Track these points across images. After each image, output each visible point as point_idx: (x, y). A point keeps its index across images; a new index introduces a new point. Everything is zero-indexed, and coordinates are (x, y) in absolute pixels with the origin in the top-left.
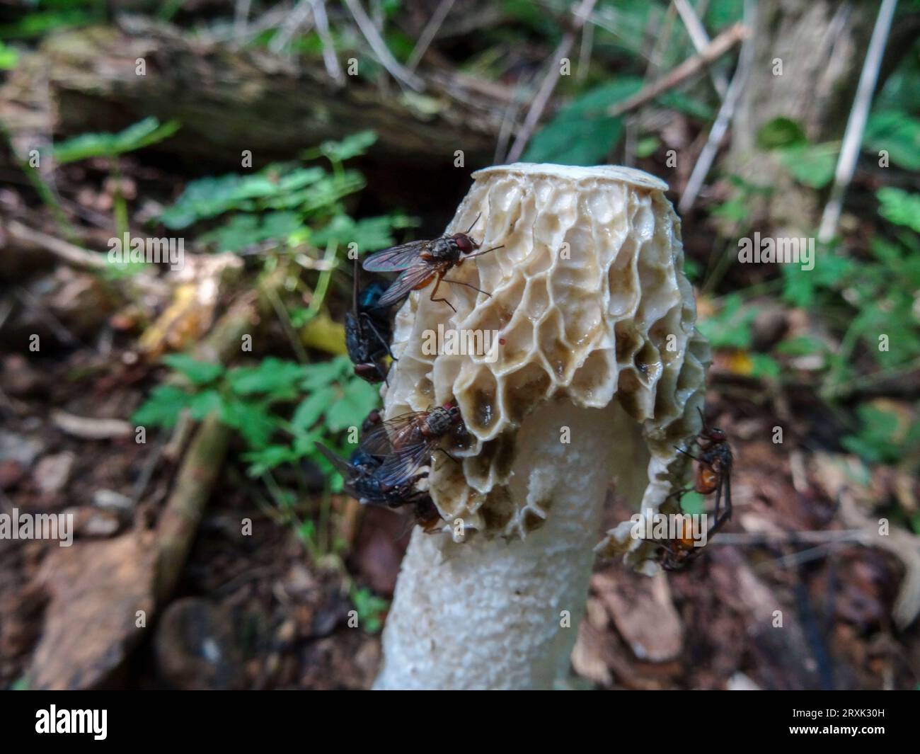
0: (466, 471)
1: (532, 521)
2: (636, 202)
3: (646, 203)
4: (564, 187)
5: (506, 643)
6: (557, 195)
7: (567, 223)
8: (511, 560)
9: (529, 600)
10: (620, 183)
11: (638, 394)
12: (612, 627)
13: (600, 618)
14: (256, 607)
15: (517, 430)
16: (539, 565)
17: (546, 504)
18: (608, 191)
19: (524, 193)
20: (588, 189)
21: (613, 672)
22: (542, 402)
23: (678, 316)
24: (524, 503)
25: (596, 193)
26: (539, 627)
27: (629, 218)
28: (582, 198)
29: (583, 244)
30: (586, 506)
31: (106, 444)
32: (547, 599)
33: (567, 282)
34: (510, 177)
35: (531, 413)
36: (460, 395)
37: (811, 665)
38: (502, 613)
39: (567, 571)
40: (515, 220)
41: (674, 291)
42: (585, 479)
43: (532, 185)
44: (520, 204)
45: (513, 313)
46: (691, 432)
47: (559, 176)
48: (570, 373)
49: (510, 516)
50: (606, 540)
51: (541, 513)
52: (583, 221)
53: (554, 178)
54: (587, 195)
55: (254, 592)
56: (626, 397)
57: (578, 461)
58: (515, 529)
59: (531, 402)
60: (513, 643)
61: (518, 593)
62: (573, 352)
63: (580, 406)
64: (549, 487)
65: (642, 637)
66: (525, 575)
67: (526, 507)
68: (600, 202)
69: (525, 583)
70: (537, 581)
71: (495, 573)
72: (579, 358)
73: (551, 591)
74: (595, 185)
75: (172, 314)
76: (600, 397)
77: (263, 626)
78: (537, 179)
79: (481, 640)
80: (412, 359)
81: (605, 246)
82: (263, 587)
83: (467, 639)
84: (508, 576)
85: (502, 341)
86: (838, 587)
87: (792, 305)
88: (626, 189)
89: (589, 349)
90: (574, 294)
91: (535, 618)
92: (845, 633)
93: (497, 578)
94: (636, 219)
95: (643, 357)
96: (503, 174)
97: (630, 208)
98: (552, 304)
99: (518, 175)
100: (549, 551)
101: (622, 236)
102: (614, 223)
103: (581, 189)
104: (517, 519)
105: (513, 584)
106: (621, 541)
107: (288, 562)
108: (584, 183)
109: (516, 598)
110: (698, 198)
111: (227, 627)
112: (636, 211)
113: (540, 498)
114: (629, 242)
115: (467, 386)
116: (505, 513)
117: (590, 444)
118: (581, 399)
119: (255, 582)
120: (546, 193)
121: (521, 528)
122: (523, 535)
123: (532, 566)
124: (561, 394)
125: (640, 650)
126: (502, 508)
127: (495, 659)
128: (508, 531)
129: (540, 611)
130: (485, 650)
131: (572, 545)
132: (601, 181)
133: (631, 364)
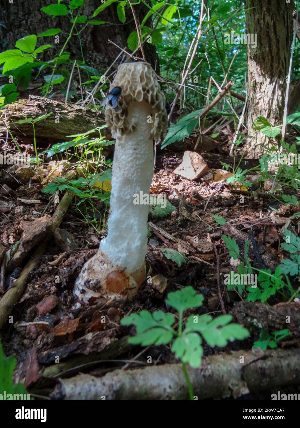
5: (134, 162)
6: (131, 67)
7: (133, 70)
8: (132, 141)
9: (137, 151)
16: (137, 142)
17: (136, 124)
18: (139, 65)
19: (125, 67)
24: (131, 124)
25: (137, 66)
26: (140, 158)
29: (136, 73)
32: (141, 151)
33: (134, 80)
38: (132, 154)
40: (124, 71)
44: (125, 69)
47: (130, 64)
48: (136, 95)
49: (129, 127)
51: (135, 126)
52: (135, 69)
54: (135, 67)
56: (146, 99)
58: (130, 130)
59: (131, 100)
60: (135, 163)
61: (135, 150)
62: (136, 91)
63: (138, 102)
66: (135, 145)
69: (136, 147)
70: (138, 146)
71: (129, 145)
76: (141, 100)
79: (129, 163)
81: (139, 73)
83: (126, 163)
84: (132, 145)
86: (266, 234)
89: (138, 90)
90: (135, 82)
91: (139, 156)
94: (144, 68)
95: (148, 91)
96: (122, 65)
98: (131, 84)
100: (139, 139)
101: (141, 71)
102: (140, 69)
103: (134, 65)
105: (133, 147)
106: (152, 133)
109: (134, 151)
112: (144, 66)
113: (134, 123)
114: (143, 72)
118: (138, 100)
120: (129, 67)
122: (132, 132)
124: (135, 100)
127: (132, 167)
129: (140, 154)
130: (130, 165)
133: (146, 92)
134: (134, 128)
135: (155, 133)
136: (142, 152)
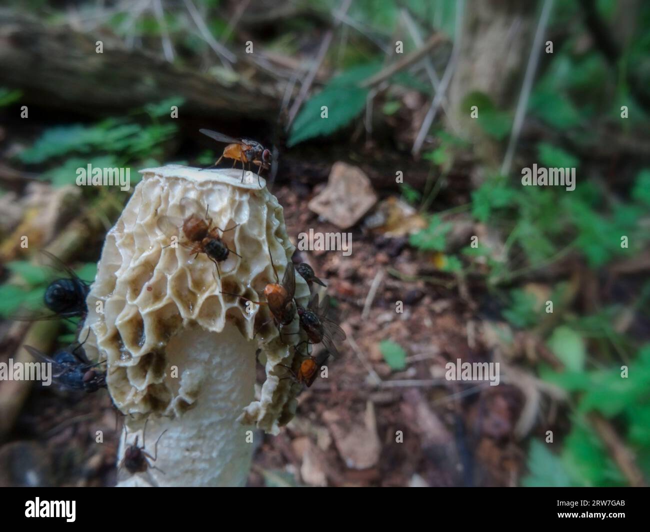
0: (130, 375)
2: (237, 198)
3: (245, 198)
4: (190, 186)
6: (186, 190)
8: (180, 429)
9: (196, 454)
10: (227, 185)
12: (333, 446)
13: (324, 441)
14: (74, 445)
15: (163, 348)
16: (200, 431)
17: (194, 394)
18: (219, 190)
19: (163, 189)
20: (205, 188)
22: (183, 328)
23: (272, 271)
24: (177, 394)
25: (211, 191)
26: (205, 471)
27: (232, 208)
28: (202, 193)
30: (232, 391)
32: (210, 453)
34: (156, 177)
35: (176, 335)
36: (121, 326)
37: (460, 467)
38: (179, 463)
39: (223, 433)
40: (158, 208)
42: (229, 374)
43: (167, 184)
44: (160, 197)
45: (154, 272)
47: (187, 179)
48: (197, 310)
49: (169, 402)
50: (243, 415)
51: (189, 400)
53: (184, 179)
54: (204, 192)
55: (75, 434)
57: (221, 363)
58: (172, 411)
59: (176, 327)
61: (188, 450)
62: (198, 295)
63: (207, 330)
64: (196, 382)
65: (352, 453)
66: (191, 439)
67: (178, 397)
68: (213, 198)
69: (192, 443)
70: (200, 442)
71: (170, 438)
72: (201, 299)
73: (212, 448)
74: (210, 186)
76: (219, 326)
77: (78, 459)
78: (173, 180)
82: (82, 429)
84: (179, 440)
85: (149, 289)
86: (485, 413)
87: (477, 221)
88: (230, 189)
89: (206, 295)
90: (200, 257)
91: (203, 465)
92: (487, 444)
93: (172, 441)
94: (238, 209)
96: (153, 174)
97: (232, 202)
98: (180, 264)
99: (161, 176)
100: (206, 422)
101: (225, 221)
102: (222, 212)
103: (200, 188)
104: (173, 405)
105: (183, 444)
106: (252, 414)
108: (202, 184)
109: (187, 454)
110: (425, 143)
112: (237, 203)
113: (189, 390)
114: (232, 223)
115: (127, 318)
116: (166, 400)
117: (228, 351)
118: (206, 326)
119: (76, 426)
120: (179, 189)
121: (175, 410)
122: (178, 415)
123: (194, 432)
124: (193, 323)
125: (350, 463)
126: (163, 397)
128: (168, 411)
129: (205, 460)
131: (224, 417)
132: (215, 183)
133: (236, 304)
134: (183, 406)
135: (261, 417)
136: (214, 454)
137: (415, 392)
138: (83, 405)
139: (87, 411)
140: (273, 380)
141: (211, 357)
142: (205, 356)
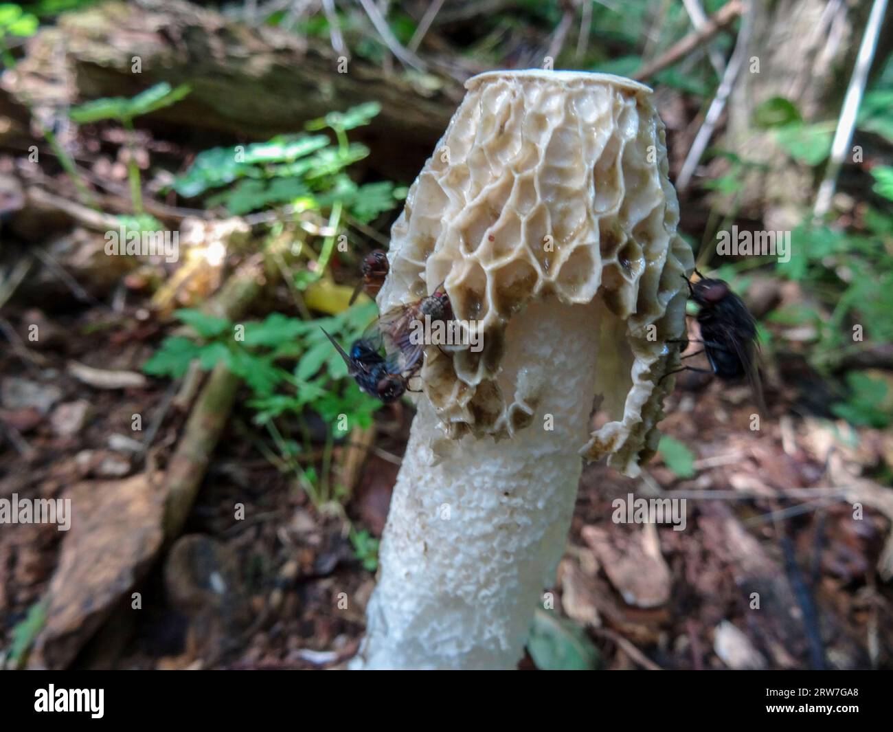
0: (456, 365)
1: (520, 419)
2: (621, 102)
3: (631, 104)
4: (552, 89)
5: (495, 544)
6: (546, 97)
7: (554, 122)
8: (500, 461)
9: (518, 501)
10: (605, 84)
11: (622, 291)
12: (602, 575)
13: (591, 566)
14: (260, 548)
15: (505, 325)
16: (526, 467)
17: (533, 402)
18: (594, 92)
19: (514, 94)
20: (575, 90)
21: (602, 616)
22: (530, 299)
23: (661, 216)
24: (513, 400)
25: (583, 94)
26: (526, 528)
27: (614, 117)
28: (569, 99)
29: (570, 143)
30: (571, 411)
31: (119, 394)
32: (534, 501)
33: (554, 181)
34: (501, 81)
35: (518, 311)
36: (452, 290)
37: (796, 613)
38: (492, 512)
39: (553, 475)
40: (505, 121)
41: (658, 190)
42: (572, 383)
43: (521, 86)
44: (509, 106)
45: (501, 212)
46: (673, 335)
47: (547, 80)
48: (557, 269)
49: (499, 413)
50: (591, 442)
51: (528, 410)
52: (569, 120)
53: (542, 80)
54: (573, 97)
55: (258, 535)
56: (609, 296)
57: (564, 364)
58: (503, 426)
59: (519, 299)
60: (501, 544)
61: (506, 494)
62: (559, 248)
63: (566, 302)
64: (536, 385)
65: (631, 584)
66: (512, 476)
67: (514, 404)
68: (587, 102)
69: (513, 484)
70: (525, 483)
71: (485, 473)
72: (565, 253)
73: (538, 494)
74: (582, 86)
75: (182, 274)
76: (585, 294)
77: (267, 565)
78: (526, 82)
79: (472, 540)
80: (406, 261)
81: (590, 144)
82: (268, 530)
83: (458, 540)
84: (497, 477)
85: (491, 238)
86: (824, 542)
87: (785, 279)
88: (611, 90)
89: (575, 244)
90: (561, 193)
91: (522, 520)
92: (830, 585)
93: (487, 479)
94: (621, 120)
95: (627, 254)
96: (494, 79)
97: (615, 108)
98: (539, 201)
99: (508, 79)
100: (537, 453)
101: (606, 134)
102: (600, 122)
103: (568, 89)
104: (506, 416)
105: (502, 484)
106: (605, 442)
107: (292, 507)
108: (571, 84)
109: (505, 499)
110: (694, 177)
111: (233, 563)
112: (621, 110)
113: (527, 396)
114: (613, 141)
115: (457, 282)
116: (494, 411)
117: (576, 346)
118: (566, 295)
119: (260, 525)
120: (535, 94)
121: (509, 424)
122: (511, 431)
123: (520, 466)
124: (548, 291)
125: (629, 597)
126: (490, 406)
127: (485, 560)
128: (497, 427)
129: (527, 512)
130: (475, 551)
131: (559, 448)
132: (588, 83)
133: (615, 259)
135: (618, 446)
136: (540, 505)
137: (718, 506)
138: (266, 500)
139: (273, 507)
140: (645, 388)
141: (553, 355)
142: (546, 351)
